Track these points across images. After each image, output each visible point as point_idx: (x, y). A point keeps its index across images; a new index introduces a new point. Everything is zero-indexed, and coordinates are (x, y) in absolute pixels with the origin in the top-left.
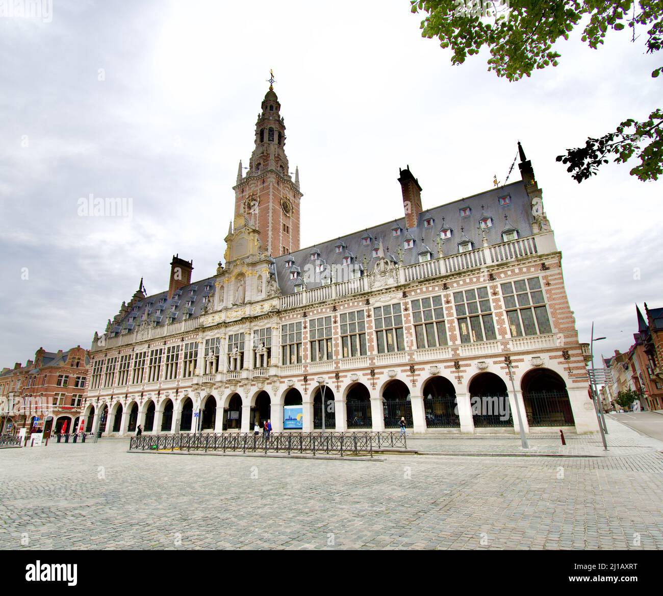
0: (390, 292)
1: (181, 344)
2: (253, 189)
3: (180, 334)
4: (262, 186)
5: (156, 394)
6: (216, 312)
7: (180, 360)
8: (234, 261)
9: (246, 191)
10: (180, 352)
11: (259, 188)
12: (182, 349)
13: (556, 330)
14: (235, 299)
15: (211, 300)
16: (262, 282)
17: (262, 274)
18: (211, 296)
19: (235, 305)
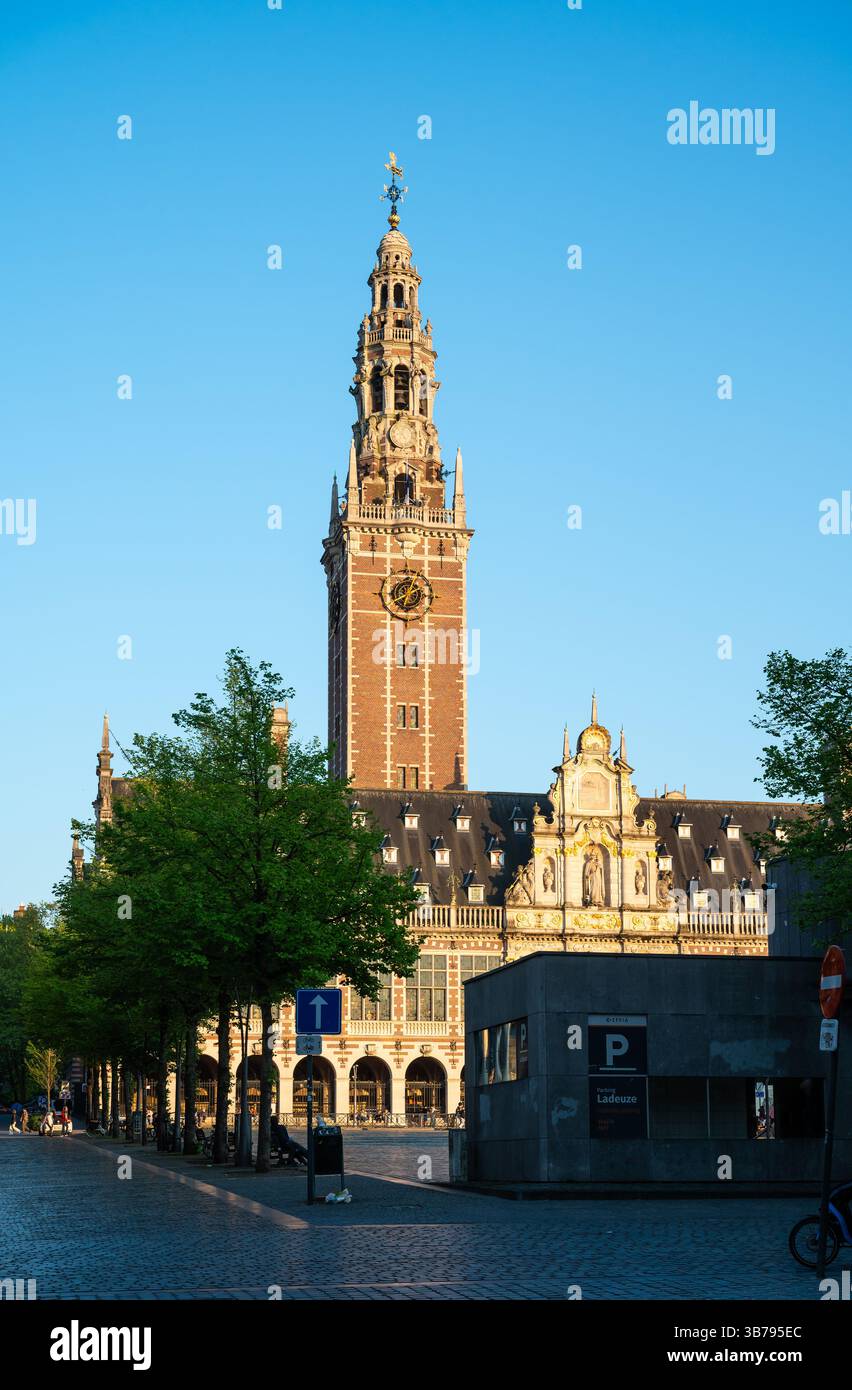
1: (448, 953)
2: (409, 554)
3: (447, 933)
4: (438, 559)
5: (390, 1047)
6: (545, 908)
7: (450, 985)
8: (583, 817)
9: (384, 550)
10: (448, 970)
11: (427, 558)
12: (453, 966)
14: (586, 891)
15: (525, 880)
16: (645, 874)
17: (645, 860)
18: (525, 872)
19: (592, 904)
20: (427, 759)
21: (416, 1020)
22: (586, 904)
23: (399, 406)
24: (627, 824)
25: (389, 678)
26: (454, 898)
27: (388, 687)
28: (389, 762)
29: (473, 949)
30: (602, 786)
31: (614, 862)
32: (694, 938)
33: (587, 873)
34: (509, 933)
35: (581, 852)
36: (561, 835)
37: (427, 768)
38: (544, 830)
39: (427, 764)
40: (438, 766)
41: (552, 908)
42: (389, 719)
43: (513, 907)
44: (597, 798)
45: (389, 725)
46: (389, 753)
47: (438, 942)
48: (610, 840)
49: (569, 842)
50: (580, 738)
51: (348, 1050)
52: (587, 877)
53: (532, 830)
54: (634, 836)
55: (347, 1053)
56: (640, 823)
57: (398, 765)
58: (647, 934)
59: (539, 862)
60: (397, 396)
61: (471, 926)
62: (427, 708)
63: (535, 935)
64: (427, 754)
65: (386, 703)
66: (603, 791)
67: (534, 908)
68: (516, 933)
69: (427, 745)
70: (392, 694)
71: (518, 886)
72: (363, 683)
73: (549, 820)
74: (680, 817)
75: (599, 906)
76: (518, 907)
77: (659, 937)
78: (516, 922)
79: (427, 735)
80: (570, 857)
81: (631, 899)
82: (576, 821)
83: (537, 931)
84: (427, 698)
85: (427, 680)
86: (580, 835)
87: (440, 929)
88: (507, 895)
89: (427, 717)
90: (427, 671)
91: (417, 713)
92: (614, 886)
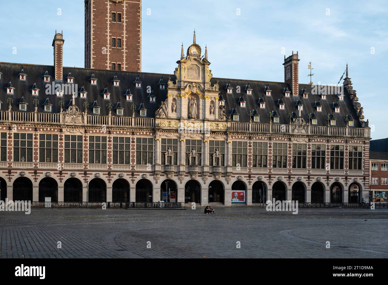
0: (303, 137)
1: (131, 137)
3: (130, 128)
5: (105, 174)
6: (172, 119)
7: (132, 150)
8: (189, 82)
10: (131, 144)
12: (133, 142)
13: (363, 169)
14: (189, 113)
15: (164, 108)
16: (214, 106)
17: (214, 100)
18: (164, 104)
19: (192, 118)
20: (125, 61)
21: (117, 163)
22: (189, 118)
24: (207, 85)
25: (108, 26)
26: (134, 114)
27: (108, 30)
28: (108, 61)
29: (142, 135)
30: (197, 70)
31: (201, 101)
32: (233, 132)
33: (190, 105)
34: (157, 129)
35: (187, 96)
36: (179, 89)
37: (125, 64)
38: (172, 87)
39: (125, 63)
40: (129, 64)
41: (175, 119)
42: (108, 44)
43: (158, 118)
44: (195, 74)
45: (108, 46)
46: (108, 57)
47: (127, 132)
48: (199, 92)
49: (182, 92)
50: (188, 49)
51: (88, 175)
52: (190, 107)
53: (167, 87)
54: (210, 91)
55: (87, 177)
56: (212, 85)
57: (112, 63)
58: (214, 130)
59: (170, 100)
61: (141, 126)
62: (125, 39)
63: (168, 130)
64: (125, 59)
65: (107, 37)
66: (197, 72)
67: (168, 119)
68: (160, 129)
69: (125, 55)
70: (110, 33)
71: (161, 110)
72: (98, 28)
73: (174, 83)
74: (228, 86)
75: (195, 118)
76: (160, 118)
77: (219, 132)
78: (160, 124)
79: (125, 51)
80: (183, 98)
81: (208, 116)
82: (186, 84)
83: (169, 128)
84: (125, 35)
85: (125, 28)
86: (187, 89)
87: (127, 127)
88: (156, 113)
89: (125, 43)
90: (125, 24)
91: (120, 41)
92: (201, 111)
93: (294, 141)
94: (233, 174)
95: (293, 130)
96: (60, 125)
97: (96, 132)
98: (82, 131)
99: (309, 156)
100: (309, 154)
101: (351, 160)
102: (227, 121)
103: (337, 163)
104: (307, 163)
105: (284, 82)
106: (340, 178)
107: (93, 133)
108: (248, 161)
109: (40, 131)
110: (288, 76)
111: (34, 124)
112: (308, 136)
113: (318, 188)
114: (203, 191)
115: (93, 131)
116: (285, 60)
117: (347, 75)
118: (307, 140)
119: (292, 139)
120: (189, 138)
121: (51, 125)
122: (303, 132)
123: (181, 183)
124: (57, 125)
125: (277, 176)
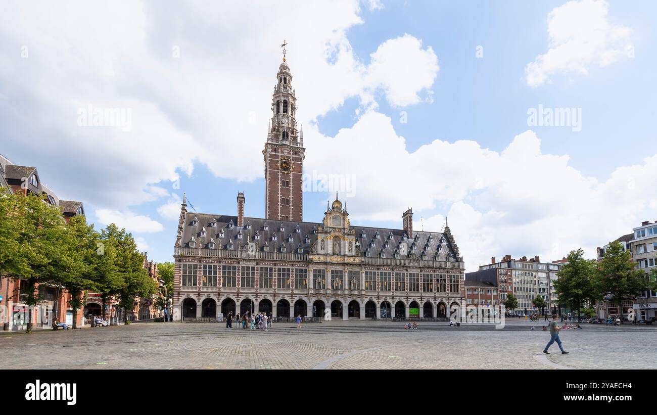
1: (291, 268)
2: (286, 154)
3: (290, 262)
4: (295, 156)
6: (321, 255)
8: (333, 228)
9: (279, 152)
11: (292, 156)
12: (292, 272)
13: (460, 292)
14: (333, 251)
15: (316, 247)
16: (351, 246)
17: (352, 242)
18: (316, 244)
19: (335, 254)
21: (280, 288)
22: (334, 254)
23: (284, 112)
24: (346, 231)
25: (280, 190)
26: (293, 252)
27: (280, 193)
28: (279, 215)
29: (299, 267)
31: (342, 242)
32: (366, 265)
34: (310, 262)
35: (332, 238)
36: (326, 233)
38: (321, 232)
39: (291, 216)
40: (294, 216)
41: (323, 255)
42: (280, 202)
43: (311, 254)
44: (338, 222)
45: (279, 204)
46: (279, 212)
47: (288, 264)
48: (340, 235)
49: (328, 235)
52: (334, 246)
53: (318, 231)
54: (349, 234)
55: (258, 298)
56: (350, 231)
57: (282, 216)
58: (352, 263)
59: (319, 241)
60: (284, 109)
61: (298, 260)
62: (291, 199)
64: (291, 213)
66: (339, 220)
67: (318, 255)
68: (312, 262)
69: (291, 210)
70: (281, 195)
71: (313, 249)
72: (272, 191)
73: (323, 229)
74: (363, 232)
75: (338, 255)
76: (313, 255)
77: (355, 264)
78: (312, 259)
79: (291, 207)
80: (329, 240)
81: (347, 253)
82: (331, 229)
83: (319, 262)
84: (291, 196)
85: (291, 191)
86: (332, 233)
87: (288, 260)
88: (310, 251)
89: (291, 202)
90: (291, 188)
91: (288, 201)
92: (342, 249)
93: (411, 271)
94: (366, 296)
95: (409, 264)
96: (238, 259)
97: (265, 265)
98: (255, 263)
99: (421, 282)
100: (421, 281)
101: (451, 285)
102: (361, 257)
103: (441, 288)
104: (420, 287)
105: (403, 229)
106: (444, 298)
107: (263, 265)
108: (377, 286)
109: (223, 263)
110: (406, 225)
111: (219, 258)
112: (420, 268)
113: (428, 306)
114: (344, 309)
115: (262, 263)
116: (403, 214)
117: (447, 225)
118: (419, 271)
119: (409, 270)
120: (334, 269)
121: (232, 259)
122: (417, 265)
123: (328, 302)
124: (236, 259)
125: (398, 298)
